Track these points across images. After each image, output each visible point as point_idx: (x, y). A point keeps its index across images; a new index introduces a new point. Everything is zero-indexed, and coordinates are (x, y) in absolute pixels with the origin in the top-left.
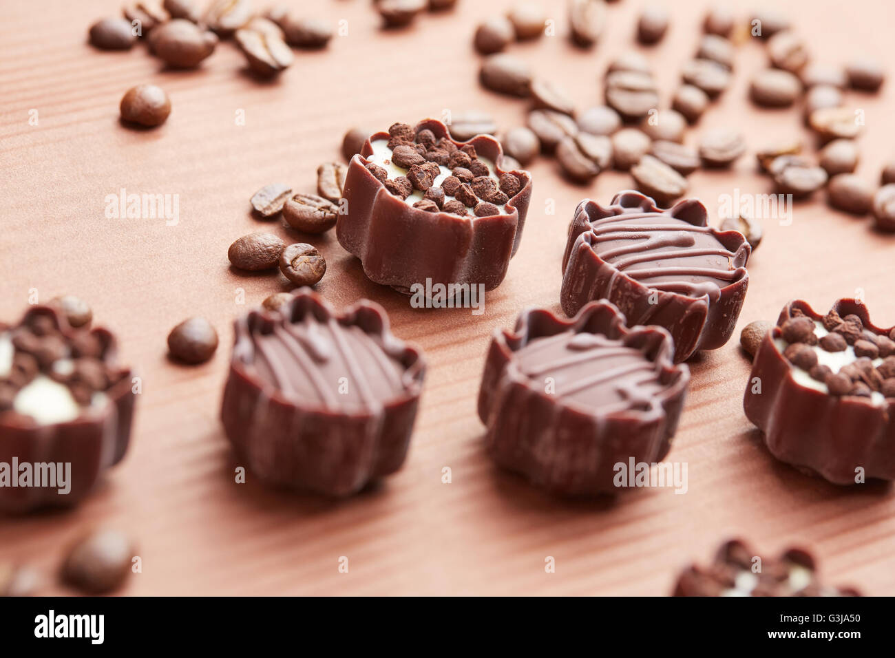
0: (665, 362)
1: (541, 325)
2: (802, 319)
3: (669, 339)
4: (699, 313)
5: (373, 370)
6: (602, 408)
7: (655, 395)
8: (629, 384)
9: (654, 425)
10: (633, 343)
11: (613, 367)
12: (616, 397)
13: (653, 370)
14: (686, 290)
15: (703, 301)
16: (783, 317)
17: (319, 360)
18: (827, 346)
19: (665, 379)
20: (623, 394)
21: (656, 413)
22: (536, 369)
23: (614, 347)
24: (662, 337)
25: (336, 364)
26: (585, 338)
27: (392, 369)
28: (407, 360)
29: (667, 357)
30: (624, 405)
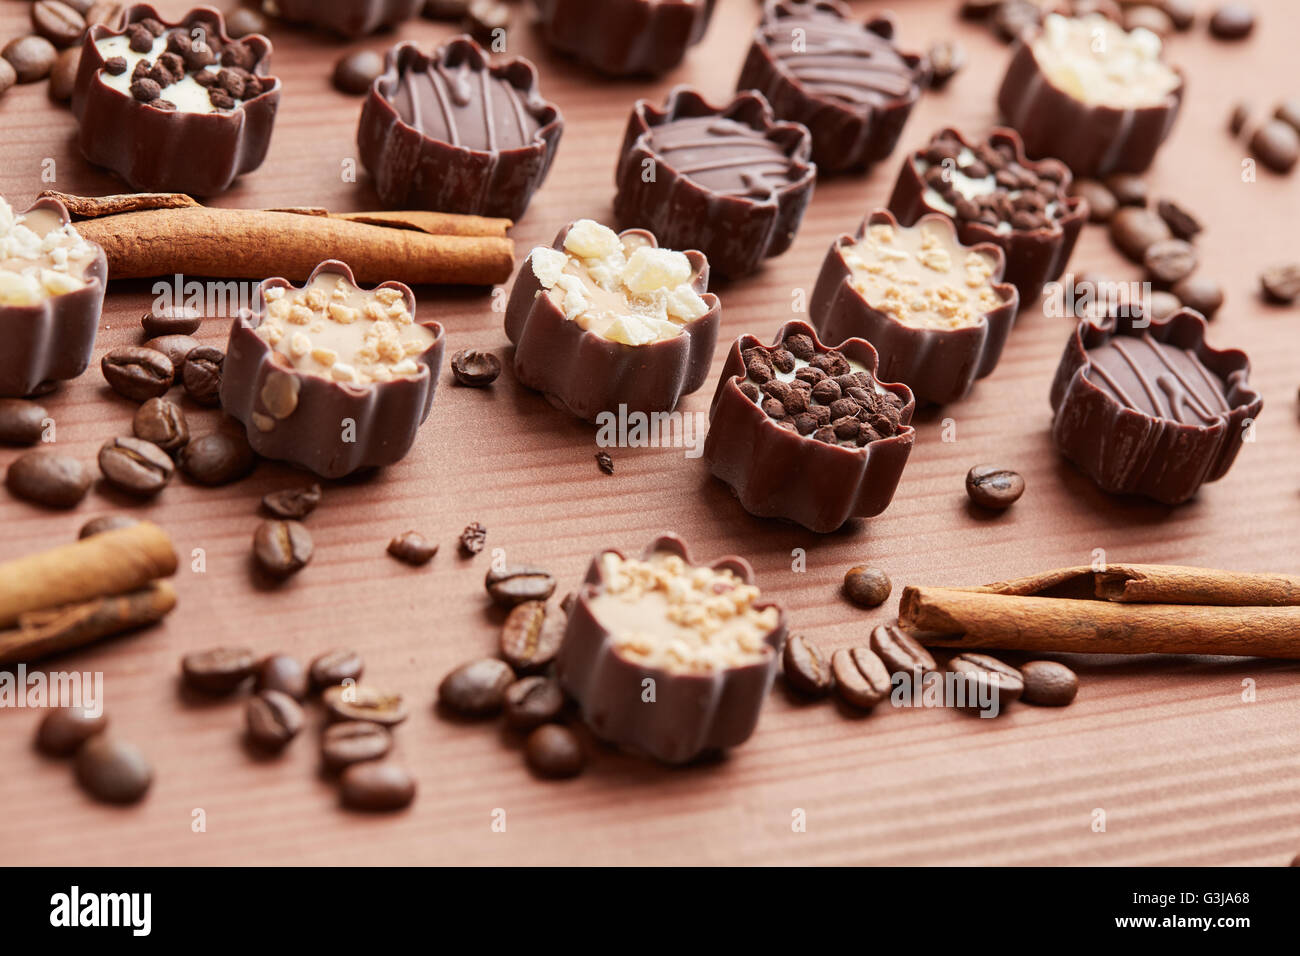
0: (798, 159)
1: (691, 106)
2: (948, 145)
3: (807, 138)
4: (855, 124)
5: (508, 121)
6: (720, 188)
7: (777, 187)
8: (755, 174)
9: (769, 211)
10: (775, 137)
11: (746, 155)
12: (739, 183)
13: (785, 164)
14: (848, 100)
15: (861, 113)
16: (933, 140)
17: (458, 102)
18: (968, 172)
19: (794, 173)
20: (746, 181)
21: (773, 202)
22: (670, 145)
23: (757, 137)
24: (801, 135)
25: (473, 111)
26: (728, 125)
27: (527, 123)
28: (544, 117)
29: (802, 155)
30: (743, 191)
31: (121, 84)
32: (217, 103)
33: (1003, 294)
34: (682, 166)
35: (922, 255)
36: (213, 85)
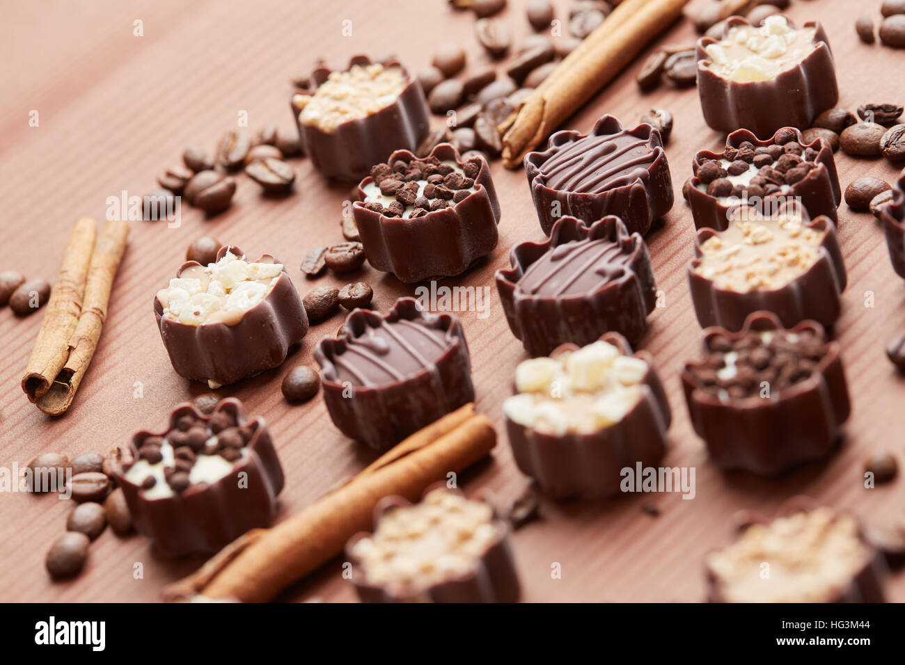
0: (623, 237)
1: (529, 254)
2: (709, 164)
3: (619, 220)
4: (638, 191)
5: (423, 342)
6: (590, 288)
7: (624, 263)
8: (603, 264)
9: (631, 282)
10: (597, 235)
11: (588, 258)
12: (598, 277)
13: (617, 247)
14: (623, 182)
15: (638, 184)
16: (695, 168)
17: (383, 353)
18: (735, 172)
19: (627, 248)
20: (601, 273)
21: (629, 273)
22: (536, 286)
23: (586, 243)
24: (614, 220)
25: (396, 349)
26: (562, 248)
27: (436, 335)
28: (443, 324)
29: (624, 233)
30: (605, 280)
31: (161, 492)
32: (231, 460)
33: (819, 227)
34: (554, 291)
35: (749, 240)
36: (220, 450)
